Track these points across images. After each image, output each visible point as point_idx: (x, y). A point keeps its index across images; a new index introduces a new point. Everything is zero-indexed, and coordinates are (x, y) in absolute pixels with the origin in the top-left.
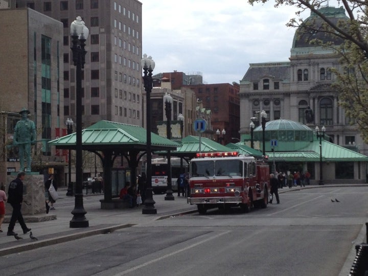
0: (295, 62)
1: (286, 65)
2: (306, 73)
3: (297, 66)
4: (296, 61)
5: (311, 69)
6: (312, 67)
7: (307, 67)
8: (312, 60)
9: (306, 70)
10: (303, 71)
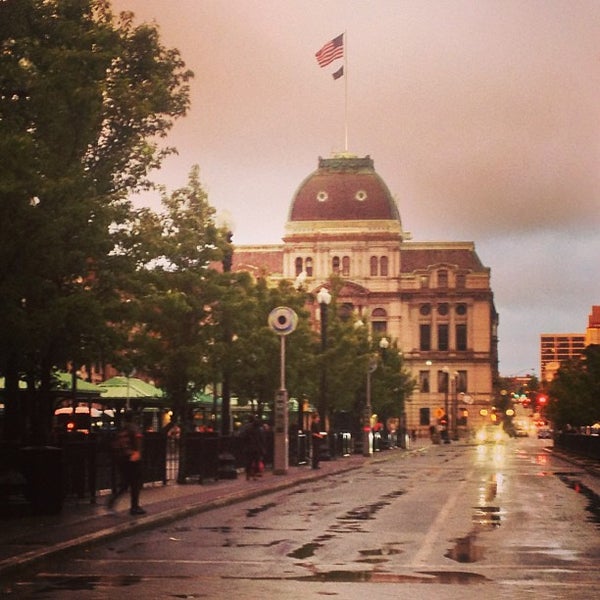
0: (290, 245)
1: (277, 250)
2: (309, 265)
3: (294, 251)
4: (293, 244)
5: (317, 257)
6: (318, 254)
7: (311, 255)
8: (318, 243)
9: (309, 259)
10: (304, 260)
